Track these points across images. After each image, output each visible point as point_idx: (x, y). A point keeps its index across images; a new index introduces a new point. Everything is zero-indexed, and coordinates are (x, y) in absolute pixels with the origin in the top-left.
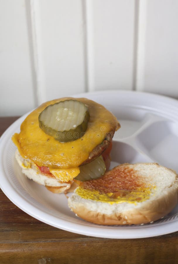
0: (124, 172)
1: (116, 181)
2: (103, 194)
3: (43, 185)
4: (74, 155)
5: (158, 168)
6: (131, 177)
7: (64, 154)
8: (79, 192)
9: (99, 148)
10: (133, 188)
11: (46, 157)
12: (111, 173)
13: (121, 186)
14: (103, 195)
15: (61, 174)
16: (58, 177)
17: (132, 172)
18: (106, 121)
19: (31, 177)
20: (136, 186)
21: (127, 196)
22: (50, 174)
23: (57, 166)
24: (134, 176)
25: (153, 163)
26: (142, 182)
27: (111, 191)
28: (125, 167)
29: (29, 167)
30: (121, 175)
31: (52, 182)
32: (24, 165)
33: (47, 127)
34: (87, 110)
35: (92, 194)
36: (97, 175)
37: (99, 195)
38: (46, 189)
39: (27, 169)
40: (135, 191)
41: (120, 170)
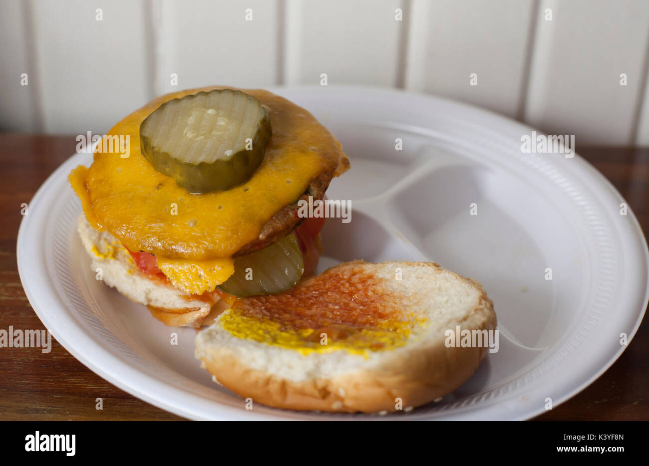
0: (349, 281)
1: (328, 302)
2: (288, 330)
3: (142, 304)
4: (222, 228)
5: (438, 276)
6: (366, 296)
7: (195, 223)
8: (227, 321)
9: (288, 214)
10: (368, 322)
11: (150, 228)
12: (317, 283)
13: (338, 315)
14: (287, 332)
15: (185, 273)
16: (179, 281)
17: (370, 282)
18: (314, 148)
19: (112, 282)
20: (376, 316)
21: (350, 338)
22: (161, 276)
23: (177, 253)
24: (374, 291)
25: (425, 263)
26: (392, 308)
27: (310, 324)
28: (353, 268)
29: (110, 255)
30: (342, 287)
31: (165, 297)
32: (98, 249)
33: (157, 152)
34: (265, 117)
35: (260, 329)
36: (280, 284)
37: (278, 332)
38: (148, 314)
39: (105, 260)
40: (372, 327)
41: (341, 276)
